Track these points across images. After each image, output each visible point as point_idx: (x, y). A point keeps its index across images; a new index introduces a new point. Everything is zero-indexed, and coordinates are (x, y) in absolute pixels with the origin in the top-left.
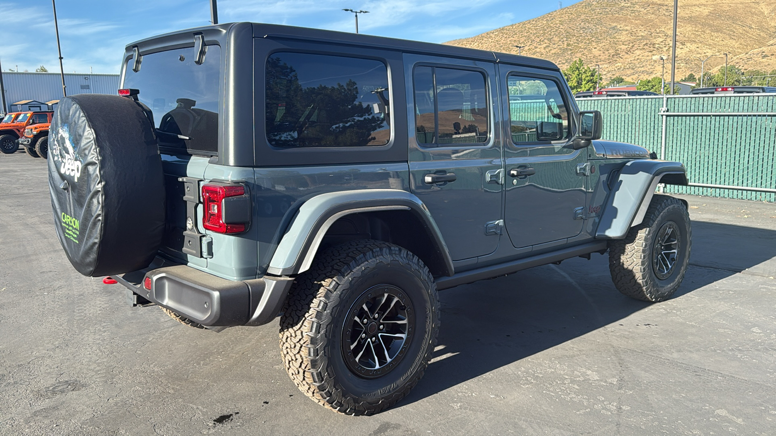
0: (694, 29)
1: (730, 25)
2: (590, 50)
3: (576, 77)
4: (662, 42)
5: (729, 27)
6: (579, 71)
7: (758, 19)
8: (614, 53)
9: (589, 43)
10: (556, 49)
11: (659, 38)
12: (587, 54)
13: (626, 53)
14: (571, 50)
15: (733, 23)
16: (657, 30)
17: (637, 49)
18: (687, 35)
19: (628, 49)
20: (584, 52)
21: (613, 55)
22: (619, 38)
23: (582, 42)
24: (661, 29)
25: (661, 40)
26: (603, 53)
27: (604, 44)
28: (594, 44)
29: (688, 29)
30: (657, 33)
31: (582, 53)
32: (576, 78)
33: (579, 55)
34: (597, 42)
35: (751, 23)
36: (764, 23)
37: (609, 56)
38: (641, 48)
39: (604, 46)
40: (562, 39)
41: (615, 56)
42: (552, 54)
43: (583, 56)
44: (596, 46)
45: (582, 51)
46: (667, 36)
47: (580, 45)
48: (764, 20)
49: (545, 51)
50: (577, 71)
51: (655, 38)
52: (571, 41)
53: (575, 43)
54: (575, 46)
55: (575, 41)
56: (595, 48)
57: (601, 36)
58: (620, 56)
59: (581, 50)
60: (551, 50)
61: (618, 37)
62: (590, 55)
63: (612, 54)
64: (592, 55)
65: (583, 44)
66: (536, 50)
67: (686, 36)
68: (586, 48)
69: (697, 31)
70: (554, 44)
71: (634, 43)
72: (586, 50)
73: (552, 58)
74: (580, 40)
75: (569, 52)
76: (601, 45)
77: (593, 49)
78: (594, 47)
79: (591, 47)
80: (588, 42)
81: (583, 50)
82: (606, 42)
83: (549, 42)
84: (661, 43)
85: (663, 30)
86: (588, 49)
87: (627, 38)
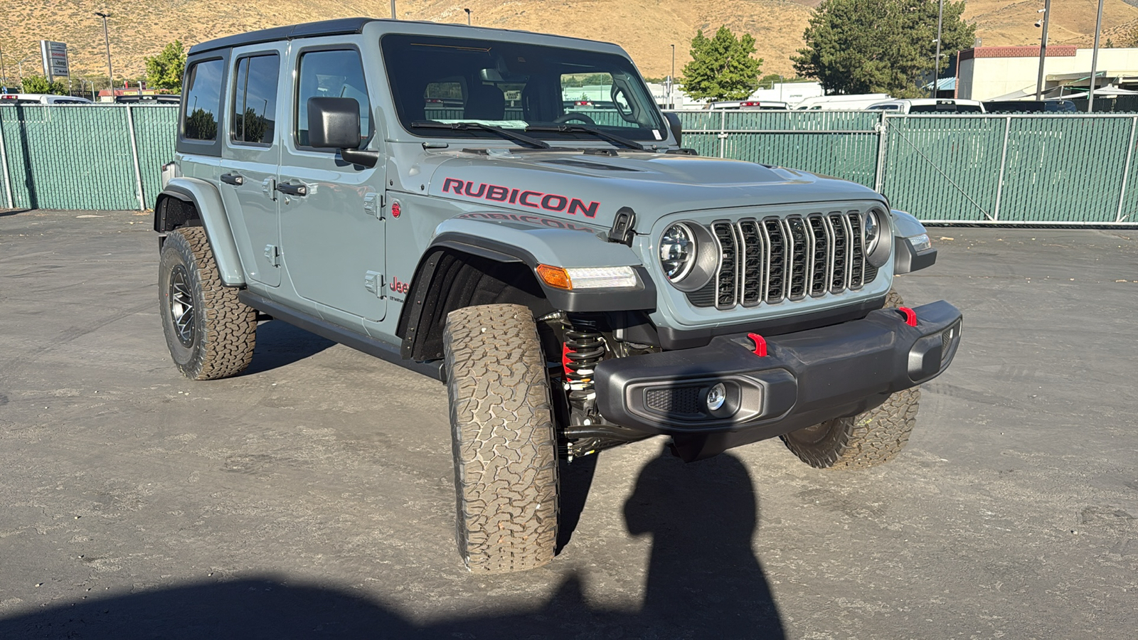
0: (295, 9)
1: (341, 8)
2: (148, 27)
3: (176, 69)
4: (255, 23)
5: (340, 11)
6: (179, 59)
7: (373, 4)
8: (187, 35)
9: (145, 16)
10: (91, 20)
11: (250, 18)
12: (145, 32)
13: (205, 35)
14: (116, 23)
15: (345, 6)
16: (246, 5)
17: (221, 31)
18: (288, 16)
19: (208, 30)
20: (139, 29)
21: (186, 38)
22: (191, 12)
23: (134, 13)
24: (251, 5)
25: (254, 20)
26: (170, 33)
27: (169, 19)
28: (153, 17)
29: (288, 9)
30: (247, 10)
31: (136, 29)
32: (175, 71)
33: (131, 32)
34: (158, 14)
35: (366, 8)
36: (381, 11)
37: (180, 38)
38: (226, 29)
39: (170, 21)
40: (99, 4)
41: (189, 39)
42: (86, 27)
43: (138, 35)
44: (157, 21)
45: (136, 27)
46: (261, 15)
47: (131, 18)
48: (381, 6)
49: (72, 21)
50: (176, 60)
51: (245, 17)
52: (114, 9)
53: (121, 13)
54: (122, 17)
55: (121, 10)
56: (156, 24)
57: (163, 6)
58: (197, 39)
59: (134, 25)
60: (82, 20)
61: (189, 10)
62: (149, 35)
63: (185, 35)
64: (151, 34)
65: (134, 15)
66: (54, 17)
67: (287, 18)
68: (140, 23)
69: (301, 12)
70: (86, 11)
71: (216, 21)
72: (141, 26)
73: (86, 34)
74: (128, 9)
75: (115, 27)
76: (164, 20)
77: (153, 24)
78: (154, 22)
79: (150, 22)
80: (142, 13)
81: (136, 24)
82: (172, 16)
83: (77, 8)
84: (255, 26)
85: (254, 6)
86: (145, 24)
87: (203, 13)
